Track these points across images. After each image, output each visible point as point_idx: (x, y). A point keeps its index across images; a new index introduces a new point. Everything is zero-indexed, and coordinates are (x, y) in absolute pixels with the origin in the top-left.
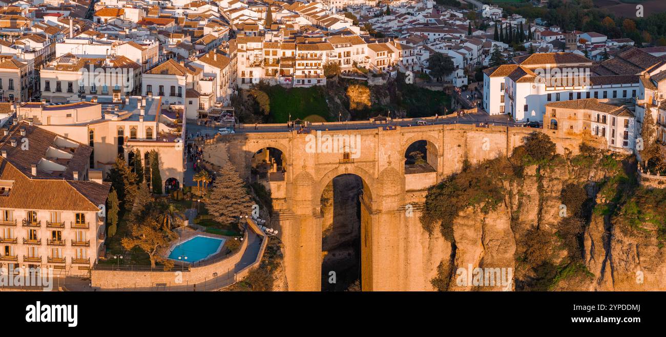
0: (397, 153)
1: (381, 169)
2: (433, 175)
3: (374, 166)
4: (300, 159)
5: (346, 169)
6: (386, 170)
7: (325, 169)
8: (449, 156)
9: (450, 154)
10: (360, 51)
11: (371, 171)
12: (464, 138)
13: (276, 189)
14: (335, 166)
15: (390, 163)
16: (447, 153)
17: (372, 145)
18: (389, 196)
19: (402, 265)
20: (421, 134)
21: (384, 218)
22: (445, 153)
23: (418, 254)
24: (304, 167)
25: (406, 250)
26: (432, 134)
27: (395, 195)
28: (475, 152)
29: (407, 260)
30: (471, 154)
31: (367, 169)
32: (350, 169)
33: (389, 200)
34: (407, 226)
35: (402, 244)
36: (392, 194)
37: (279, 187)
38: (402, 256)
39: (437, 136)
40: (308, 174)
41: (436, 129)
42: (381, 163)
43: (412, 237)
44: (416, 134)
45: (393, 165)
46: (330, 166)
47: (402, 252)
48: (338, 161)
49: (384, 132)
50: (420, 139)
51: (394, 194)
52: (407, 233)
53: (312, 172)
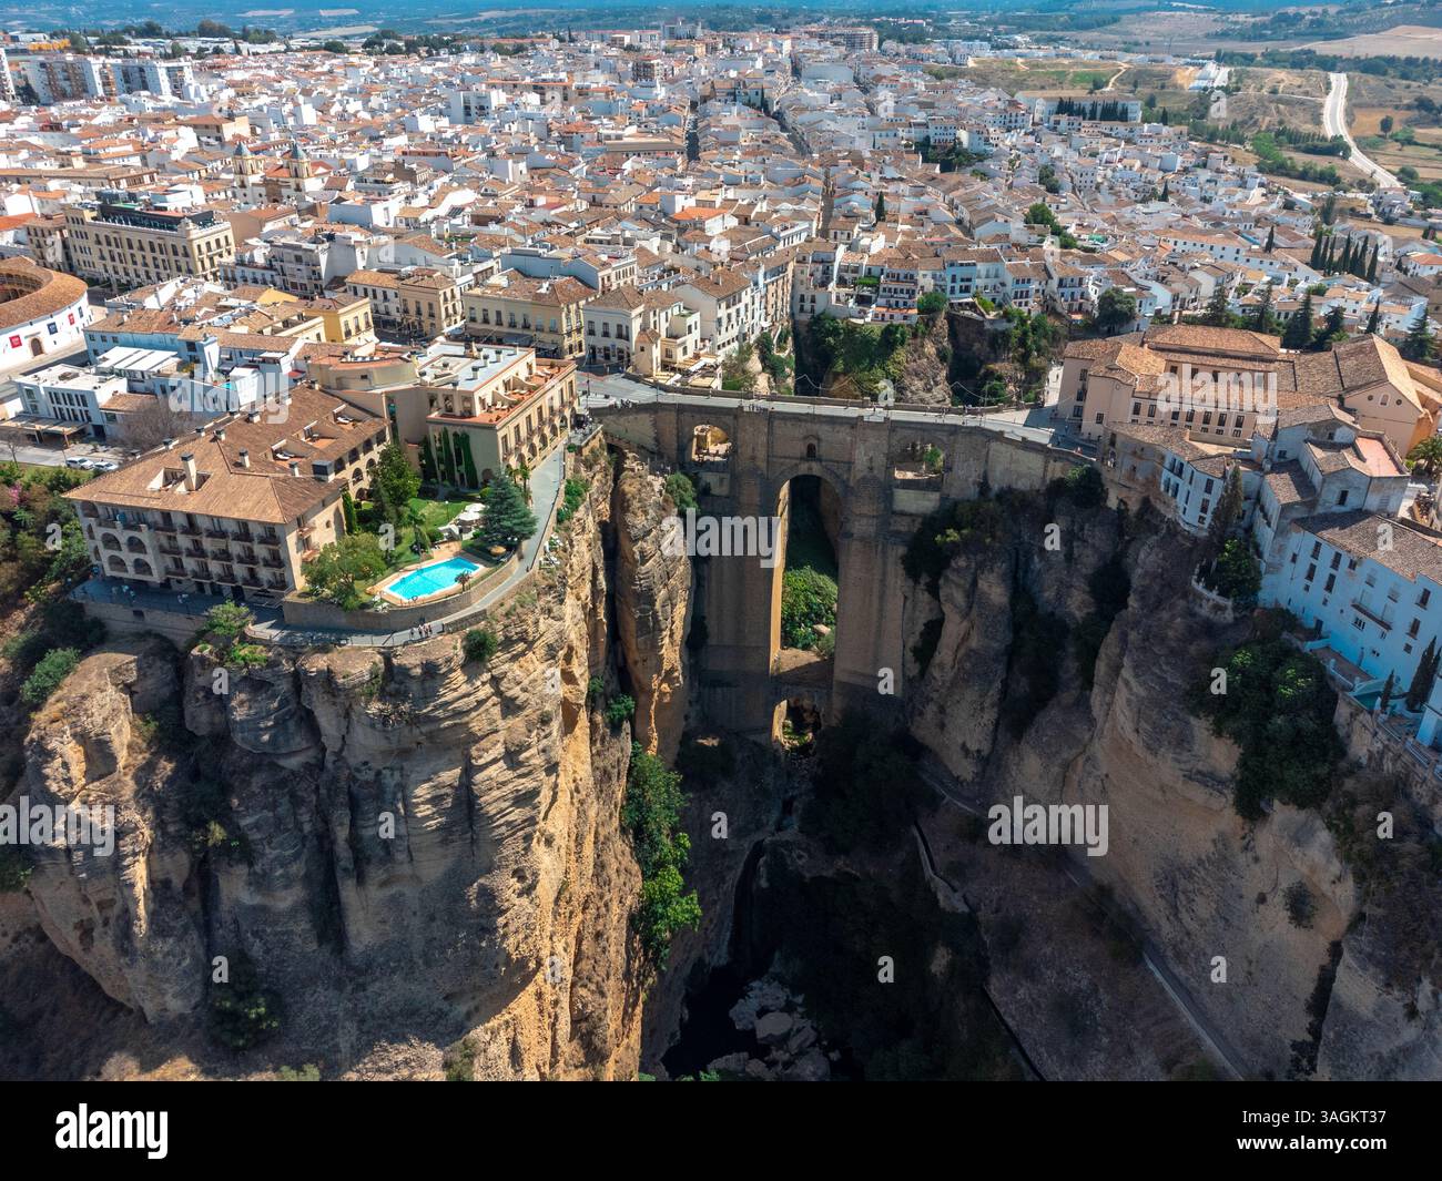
0: (882, 456)
1: (859, 476)
2: (935, 496)
3: (849, 470)
4: (747, 446)
5: (810, 469)
6: (864, 478)
7: (782, 464)
8: (960, 473)
9: (962, 470)
10: (992, 273)
11: (845, 477)
12: (984, 452)
13: (718, 482)
14: (794, 462)
15: (871, 469)
17: (849, 438)
18: (865, 516)
19: (875, 618)
20: (921, 433)
21: (856, 546)
22: (955, 468)
23: (895, 605)
24: (753, 458)
25: (882, 597)
27: (873, 516)
28: (998, 474)
29: (881, 610)
30: (990, 475)
31: (839, 472)
32: (816, 469)
33: (864, 521)
34: (885, 564)
35: (876, 586)
36: (869, 514)
37: (722, 480)
38: (876, 605)
39: (945, 439)
40: (758, 468)
42: (859, 467)
43: (891, 580)
44: (913, 432)
45: (875, 472)
46: (788, 461)
48: (799, 455)
52: (884, 574)
53: (763, 465)
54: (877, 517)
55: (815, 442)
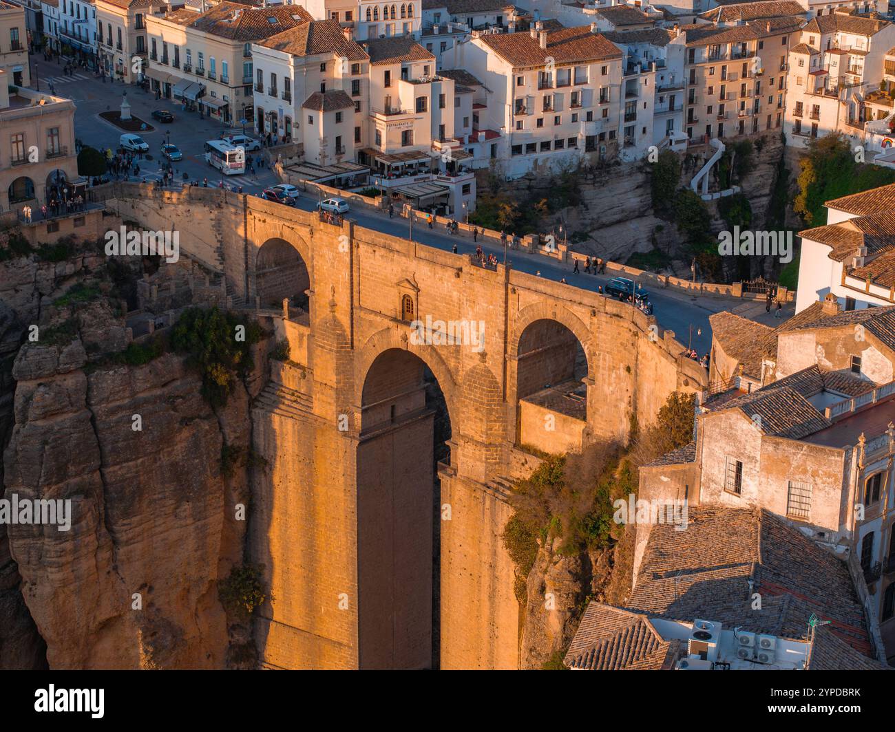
0: (497, 333)
1: (469, 365)
2: (578, 426)
3: (457, 352)
4: (326, 283)
5: (405, 339)
6: (473, 370)
7: (371, 323)
9: (610, 384)
11: (452, 364)
13: (297, 341)
14: (385, 323)
15: (484, 356)
16: (604, 380)
18: (469, 440)
19: (485, 633)
20: (551, 301)
21: (461, 492)
24: (333, 305)
26: (576, 309)
27: (482, 443)
28: (645, 400)
29: (492, 623)
30: (640, 403)
31: (444, 353)
33: (473, 450)
35: (486, 578)
36: (477, 438)
37: (300, 338)
38: (486, 611)
39: (586, 323)
40: (336, 323)
41: (586, 301)
42: (467, 350)
44: (542, 298)
45: (489, 363)
46: (378, 319)
47: (485, 597)
48: (392, 314)
49: (473, 270)
50: (550, 317)
51: (480, 440)
52: (495, 553)
53: (345, 320)
54: (488, 446)
55: (412, 293)
